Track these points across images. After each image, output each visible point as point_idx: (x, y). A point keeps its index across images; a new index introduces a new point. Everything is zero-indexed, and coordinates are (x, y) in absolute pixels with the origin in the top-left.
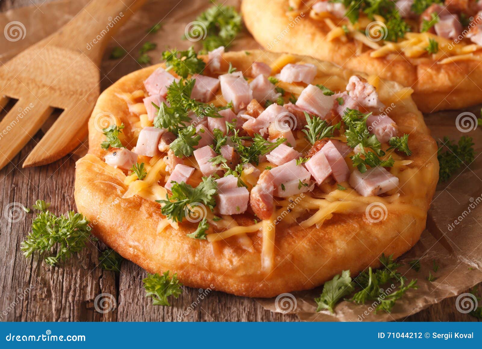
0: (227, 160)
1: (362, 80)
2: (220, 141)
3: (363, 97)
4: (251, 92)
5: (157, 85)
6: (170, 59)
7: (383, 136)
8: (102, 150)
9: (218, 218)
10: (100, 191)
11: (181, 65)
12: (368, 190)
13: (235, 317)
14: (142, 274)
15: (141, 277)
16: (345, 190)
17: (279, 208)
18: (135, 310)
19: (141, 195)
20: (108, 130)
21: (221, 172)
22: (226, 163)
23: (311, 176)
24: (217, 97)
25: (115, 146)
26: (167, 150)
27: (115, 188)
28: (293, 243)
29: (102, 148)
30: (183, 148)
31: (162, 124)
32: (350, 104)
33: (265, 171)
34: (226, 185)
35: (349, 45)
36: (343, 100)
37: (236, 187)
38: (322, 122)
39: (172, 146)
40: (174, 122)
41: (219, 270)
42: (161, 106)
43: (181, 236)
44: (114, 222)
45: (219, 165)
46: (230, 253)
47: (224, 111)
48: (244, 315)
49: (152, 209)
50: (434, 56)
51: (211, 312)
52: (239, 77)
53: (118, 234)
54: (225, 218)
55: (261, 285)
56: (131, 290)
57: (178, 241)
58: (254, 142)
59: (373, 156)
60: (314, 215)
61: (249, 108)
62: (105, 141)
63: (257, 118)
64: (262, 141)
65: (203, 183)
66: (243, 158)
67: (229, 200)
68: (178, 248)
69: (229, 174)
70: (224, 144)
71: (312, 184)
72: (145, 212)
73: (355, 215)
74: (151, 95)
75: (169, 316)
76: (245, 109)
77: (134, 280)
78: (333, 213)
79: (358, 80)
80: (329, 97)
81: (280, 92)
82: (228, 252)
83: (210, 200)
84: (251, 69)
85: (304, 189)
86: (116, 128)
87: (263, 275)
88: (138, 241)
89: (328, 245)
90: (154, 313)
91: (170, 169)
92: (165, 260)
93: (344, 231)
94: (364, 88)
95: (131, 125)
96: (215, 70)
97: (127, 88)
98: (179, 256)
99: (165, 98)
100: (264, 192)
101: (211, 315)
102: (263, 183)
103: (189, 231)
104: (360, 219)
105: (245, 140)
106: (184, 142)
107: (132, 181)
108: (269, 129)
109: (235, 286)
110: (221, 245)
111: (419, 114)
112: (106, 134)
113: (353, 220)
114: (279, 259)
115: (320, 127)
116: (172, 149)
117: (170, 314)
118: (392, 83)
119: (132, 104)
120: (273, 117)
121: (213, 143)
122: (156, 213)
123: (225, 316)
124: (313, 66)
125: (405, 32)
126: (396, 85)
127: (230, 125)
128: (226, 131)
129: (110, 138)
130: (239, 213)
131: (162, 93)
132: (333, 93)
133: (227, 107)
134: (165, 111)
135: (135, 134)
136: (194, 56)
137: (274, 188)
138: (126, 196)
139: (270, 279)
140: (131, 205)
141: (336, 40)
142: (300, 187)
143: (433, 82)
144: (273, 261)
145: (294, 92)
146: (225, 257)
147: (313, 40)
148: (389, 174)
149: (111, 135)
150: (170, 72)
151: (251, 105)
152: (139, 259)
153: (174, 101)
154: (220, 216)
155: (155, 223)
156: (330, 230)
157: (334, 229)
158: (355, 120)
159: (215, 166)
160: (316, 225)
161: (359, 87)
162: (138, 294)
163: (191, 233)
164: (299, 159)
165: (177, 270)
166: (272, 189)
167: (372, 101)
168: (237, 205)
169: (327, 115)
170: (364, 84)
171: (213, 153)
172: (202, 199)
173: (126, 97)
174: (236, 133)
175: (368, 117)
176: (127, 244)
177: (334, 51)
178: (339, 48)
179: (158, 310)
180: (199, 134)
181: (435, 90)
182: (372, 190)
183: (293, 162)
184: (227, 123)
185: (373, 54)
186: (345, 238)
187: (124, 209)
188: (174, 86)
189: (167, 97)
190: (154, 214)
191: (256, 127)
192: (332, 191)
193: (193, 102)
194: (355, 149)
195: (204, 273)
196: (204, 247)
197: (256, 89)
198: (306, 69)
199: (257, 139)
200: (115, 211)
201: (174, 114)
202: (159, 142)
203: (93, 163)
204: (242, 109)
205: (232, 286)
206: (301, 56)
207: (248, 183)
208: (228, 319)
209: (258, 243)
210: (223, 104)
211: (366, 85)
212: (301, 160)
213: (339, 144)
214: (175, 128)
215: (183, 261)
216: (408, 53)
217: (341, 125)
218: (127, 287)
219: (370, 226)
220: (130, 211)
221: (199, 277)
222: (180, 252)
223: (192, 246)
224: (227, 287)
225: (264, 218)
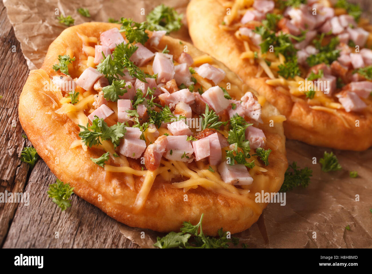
0: (139, 116)
1: (255, 98)
2: (139, 100)
3: (250, 109)
4: (174, 73)
5: (109, 40)
6: (126, 24)
7: (254, 144)
8: (53, 70)
9: (117, 155)
10: (41, 100)
11: (132, 32)
12: (229, 179)
13: (104, 235)
14: (49, 176)
15: (48, 178)
16: (213, 172)
17: (162, 165)
18: (35, 200)
19: (68, 115)
20: (63, 58)
21: (131, 123)
22: (138, 117)
23: (194, 152)
24: (148, 66)
25: (63, 71)
26: (99, 90)
27: (52, 103)
28: (163, 195)
29: (53, 68)
30: (111, 94)
31: (103, 70)
32: (239, 111)
33: (163, 136)
34: (132, 134)
35: (254, 67)
36: (236, 106)
37: (139, 139)
38: (216, 117)
39: (105, 89)
40: (112, 73)
41: (104, 193)
42: (108, 57)
43: (86, 157)
44: (42, 127)
45: (132, 117)
46: (117, 184)
47: (150, 78)
48: (111, 236)
49: (73, 129)
50: (309, 101)
51: (88, 225)
52: (169, 58)
53: (41, 136)
54: (122, 157)
55: (128, 216)
56: (37, 185)
57: (83, 160)
58: (163, 110)
59: (242, 156)
60: (185, 181)
61: (168, 84)
62: (58, 65)
63: (171, 94)
64: (169, 113)
65: (117, 126)
66: (151, 119)
67: (130, 146)
68: (81, 165)
69: (137, 127)
70: (141, 103)
71: (192, 158)
72: (67, 129)
73: (213, 193)
74: (101, 45)
75: (57, 215)
76: (165, 83)
77: (42, 178)
78: (199, 186)
79: (252, 96)
80: (227, 100)
81: (194, 82)
82: (115, 182)
83: (117, 141)
84: (180, 55)
85: (185, 160)
86: (69, 58)
87: (133, 209)
88: (54, 148)
89: (187, 207)
90: (48, 209)
91: (96, 105)
92: (68, 169)
93: (201, 202)
94: (254, 104)
95: (80, 61)
96: (154, 45)
97: (87, 32)
98: (79, 171)
99: (112, 51)
100: (157, 151)
101: (88, 227)
102: (159, 144)
103: (94, 155)
104: (215, 198)
105: (157, 106)
106: (114, 90)
107: (66, 102)
108: (177, 105)
109: (110, 209)
110: (113, 175)
111: (284, 138)
112: (59, 60)
113: (211, 196)
114: (149, 203)
115: (213, 119)
116: (103, 91)
117: (59, 214)
118: (273, 107)
119: (86, 45)
120: (182, 98)
121: (134, 99)
122: (75, 133)
123: (97, 232)
124: (224, 72)
125: (296, 75)
126: (276, 110)
127: (150, 91)
128: (145, 94)
129: (62, 64)
130: (134, 158)
131: (111, 47)
132: (230, 98)
133: (152, 77)
134: (109, 62)
135: (80, 68)
136: (143, 30)
137: (165, 151)
138: (58, 112)
139: (137, 214)
140: (59, 120)
141: (246, 60)
142: (183, 157)
143: (301, 119)
144: (144, 202)
145: (203, 85)
146: (112, 186)
147: (230, 52)
148: (248, 174)
149: (63, 62)
150: (122, 33)
151: (170, 83)
152: (49, 160)
153: (117, 56)
154: (119, 154)
155: (71, 140)
156: (192, 196)
157: (195, 197)
158: (238, 124)
159: (129, 117)
160: (184, 189)
161: (250, 102)
162: (41, 189)
163: (94, 158)
164: (190, 137)
165: (73, 180)
166: (163, 150)
167: (256, 115)
168: (134, 152)
169: (220, 112)
170: (255, 101)
171: (131, 106)
172: (112, 137)
173: (84, 38)
174: (152, 99)
175: (249, 126)
176: (45, 146)
177: (241, 67)
178: (246, 66)
179: (52, 208)
180: (127, 88)
181: (301, 125)
182: (232, 180)
183: (185, 137)
184: (149, 88)
185: (268, 82)
186: (200, 207)
187: (53, 120)
188: (121, 46)
189: (113, 52)
190: (73, 133)
191: (168, 100)
192: (204, 169)
193: (131, 64)
194: (231, 145)
195: (92, 190)
196: (99, 172)
197: (178, 72)
198: (218, 73)
199: (166, 109)
200: (46, 119)
201: (114, 66)
202: (96, 82)
203: (43, 78)
204: (163, 83)
205: (108, 207)
206: (218, 61)
207: (148, 139)
208: (99, 234)
209: (139, 185)
210: (150, 73)
211: (256, 102)
212: (191, 137)
213: (222, 137)
214: (111, 76)
215: (81, 175)
216: (292, 91)
217: (227, 124)
218: (35, 181)
219: (221, 205)
220: (57, 124)
221: (87, 192)
222: (81, 169)
223: (91, 168)
224: (104, 207)
225: (149, 169)
